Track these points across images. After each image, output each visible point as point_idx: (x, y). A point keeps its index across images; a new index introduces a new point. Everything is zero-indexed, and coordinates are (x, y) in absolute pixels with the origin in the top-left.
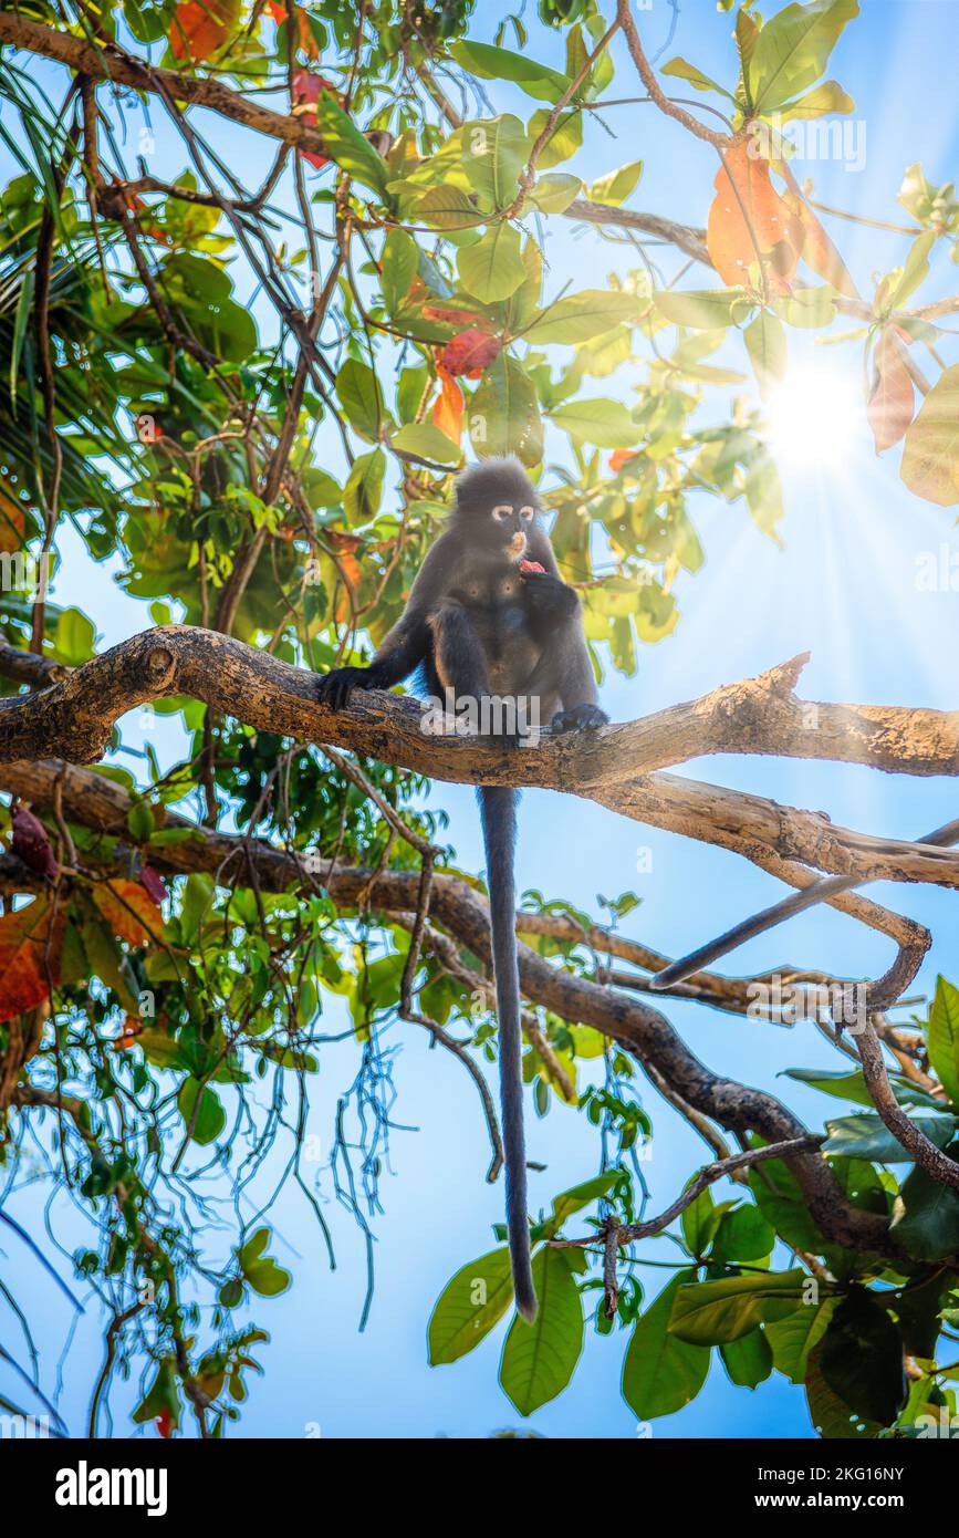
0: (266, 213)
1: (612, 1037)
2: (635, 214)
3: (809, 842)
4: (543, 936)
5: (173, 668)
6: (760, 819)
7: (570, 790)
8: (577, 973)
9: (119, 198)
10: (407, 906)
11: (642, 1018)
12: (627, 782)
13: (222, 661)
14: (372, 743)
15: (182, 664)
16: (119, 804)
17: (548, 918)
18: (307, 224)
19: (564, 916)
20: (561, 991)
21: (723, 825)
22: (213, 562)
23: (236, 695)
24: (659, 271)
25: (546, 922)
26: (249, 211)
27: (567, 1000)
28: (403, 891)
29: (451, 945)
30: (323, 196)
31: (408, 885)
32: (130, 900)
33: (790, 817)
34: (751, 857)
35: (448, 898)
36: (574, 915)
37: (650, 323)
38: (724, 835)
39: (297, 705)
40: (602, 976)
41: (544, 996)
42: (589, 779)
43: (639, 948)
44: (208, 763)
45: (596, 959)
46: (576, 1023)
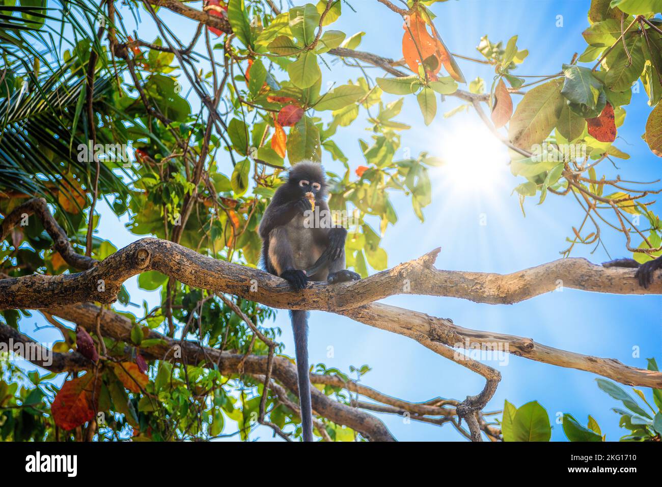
0: (192, 55)
1: (358, 432)
2: (360, 52)
3: (443, 333)
4: (326, 385)
5: (149, 258)
6: (421, 323)
7: (333, 311)
8: (342, 402)
9: (125, 49)
10: (262, 372)
11: (372, 422)
12: (359, 307)
13: (172, 255)
14: (242, 291)
15: (153, 256)
16: (127, 327)
17: (328, 376)
18: (211, 59)
19: (336, 376)
20: (334, 410)
21: (404, 326)
22: (171, 213)
23: (178, 270)
24: (371, 79)
25: (327, 378)
26: (185, 54)
27: (336, 414)
28: (260, 365)
29: (283, 390)
30: (218, 46)
31: (262, 362)
32: (132, 372)
33: (434, 322)
34: (418, 340)
35: (281, 368)
36: (340, 375)
37: (367, 103)
38: (405, 330)
39: (207, 274)
40: (354, 404)
41: (326, 413)
42: (342, 306)
43: (370, 390)
44: (168, 307)
45: (351, 396)
46: (341, 425)
